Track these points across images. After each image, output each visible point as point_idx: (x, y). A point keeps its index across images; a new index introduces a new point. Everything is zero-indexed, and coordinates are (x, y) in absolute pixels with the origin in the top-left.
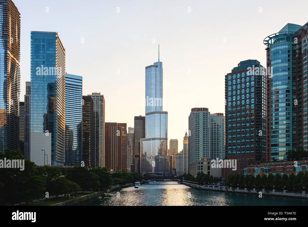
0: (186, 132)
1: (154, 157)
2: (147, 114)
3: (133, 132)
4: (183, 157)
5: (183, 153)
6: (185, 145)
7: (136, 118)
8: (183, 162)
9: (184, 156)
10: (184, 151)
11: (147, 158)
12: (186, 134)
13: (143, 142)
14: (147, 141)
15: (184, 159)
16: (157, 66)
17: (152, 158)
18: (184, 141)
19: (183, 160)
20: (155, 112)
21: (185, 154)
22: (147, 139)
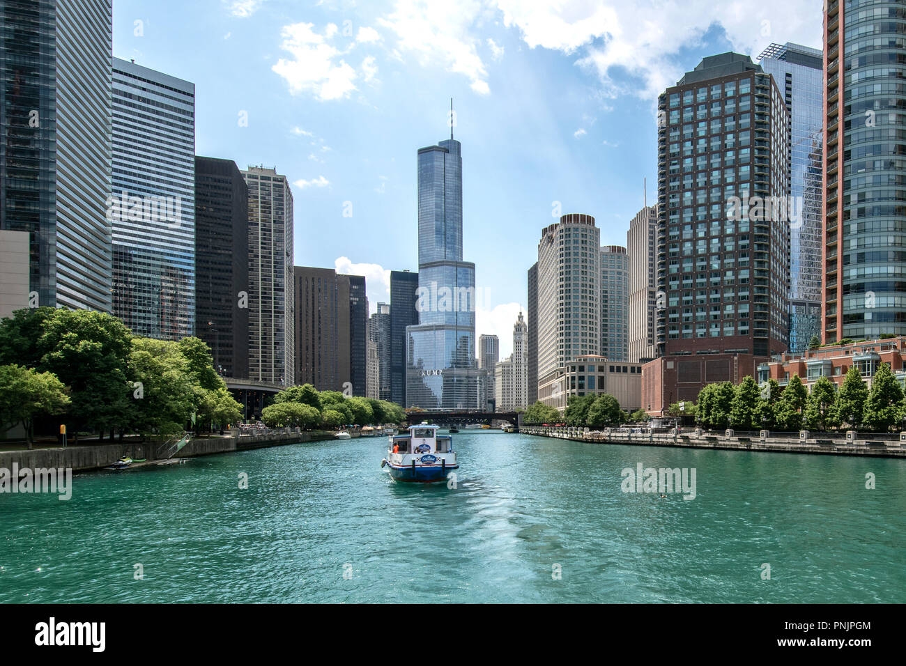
0: (521, 313)
1: (441, 371)
2: (422, 266)
3: (388, 312)
4: (514, 373)
5: (514, 361)
6: (517, 343)
7: (396, 276)
8: (514, 383)
9: (514, 368)
10: (515, 358)
11: (424, 374)
12: (520, 317)
13: (413, 334)
14: (422, 333)
15: (514, 377)
16: (447, 151)
17: (435, 373)
18: (514, 334)
19: (514, 380)
20: (443, 262)
21: (518, 364)
22: (424, 327)
